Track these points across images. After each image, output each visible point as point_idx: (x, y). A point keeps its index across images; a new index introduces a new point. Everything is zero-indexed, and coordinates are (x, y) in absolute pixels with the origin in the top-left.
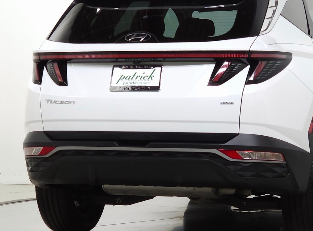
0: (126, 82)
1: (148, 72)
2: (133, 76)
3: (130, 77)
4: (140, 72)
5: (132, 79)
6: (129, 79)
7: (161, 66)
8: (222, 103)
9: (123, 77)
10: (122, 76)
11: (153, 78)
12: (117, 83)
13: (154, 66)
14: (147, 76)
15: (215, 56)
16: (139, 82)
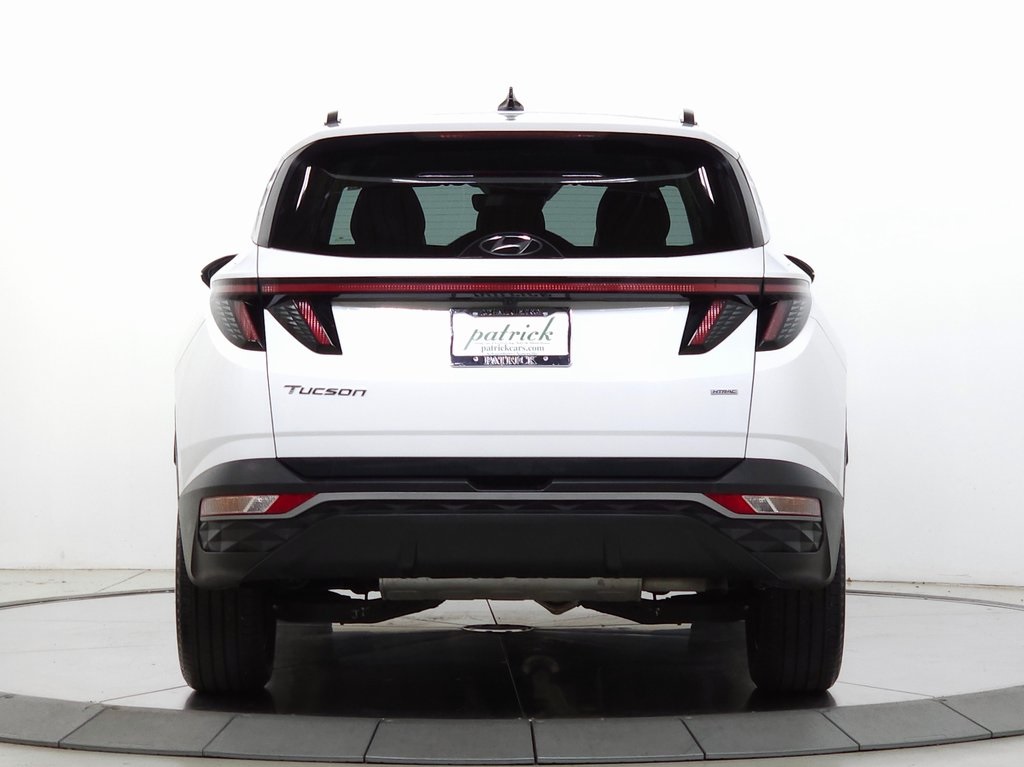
0: (487, 346)
1: (537, 323)
2: (503, 333)
3: (496, 333)
4: (518, 323)
5: (500, 339)
6: (493, 338)
7: (566, 310)
8: (715, 392)
9: (478, 335)
10: (476, 331)
11: (550, 337)
12: (466, 348)
13: (551, 311)
14: (537, 333)
15: (690, 288)
16: (518, 346)
